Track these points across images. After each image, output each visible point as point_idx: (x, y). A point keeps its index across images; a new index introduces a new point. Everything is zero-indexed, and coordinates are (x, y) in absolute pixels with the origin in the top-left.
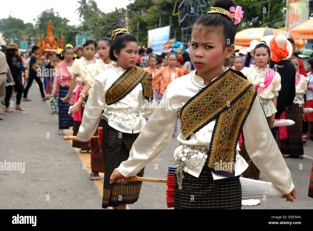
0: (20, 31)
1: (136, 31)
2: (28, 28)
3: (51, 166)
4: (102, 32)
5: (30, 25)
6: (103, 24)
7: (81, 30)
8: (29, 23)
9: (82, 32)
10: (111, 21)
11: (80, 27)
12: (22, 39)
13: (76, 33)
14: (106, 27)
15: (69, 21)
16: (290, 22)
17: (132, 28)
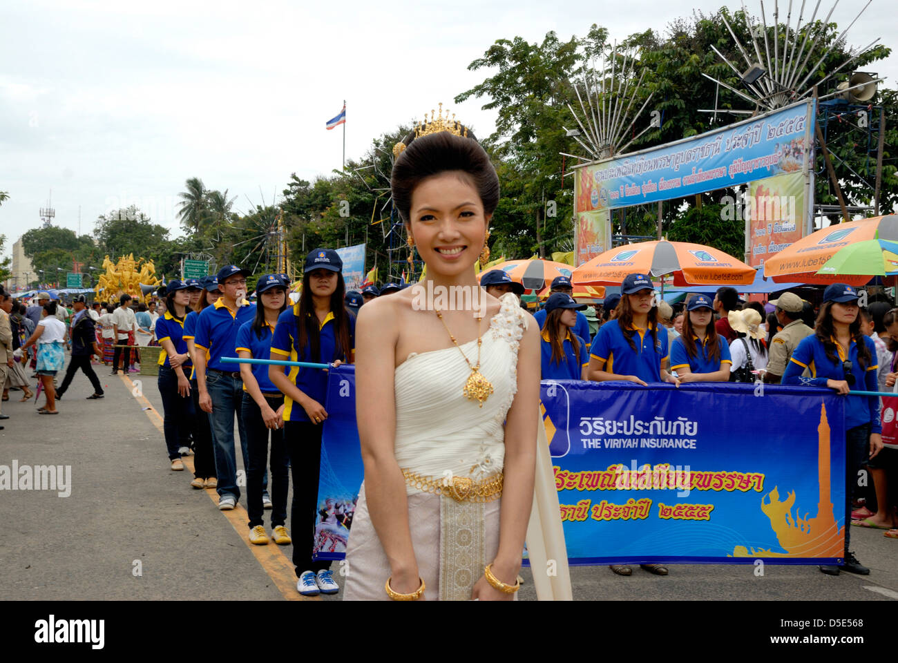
0: (68, 254)
1: (301, 252)
2: (84, 247)
3: (172, 525)
4: (232, 254)
5: (86, 240)
6: (235, 238)
7: (191, 250)
8: (85, 236)
9: (193, 254)
10: (250, 233)
11: (189, 244)
12: (72, 269)
13: (180, 257)
14: (241, 245)
15: (166, 232)
16: (581, 245)
17: (291, 247)
